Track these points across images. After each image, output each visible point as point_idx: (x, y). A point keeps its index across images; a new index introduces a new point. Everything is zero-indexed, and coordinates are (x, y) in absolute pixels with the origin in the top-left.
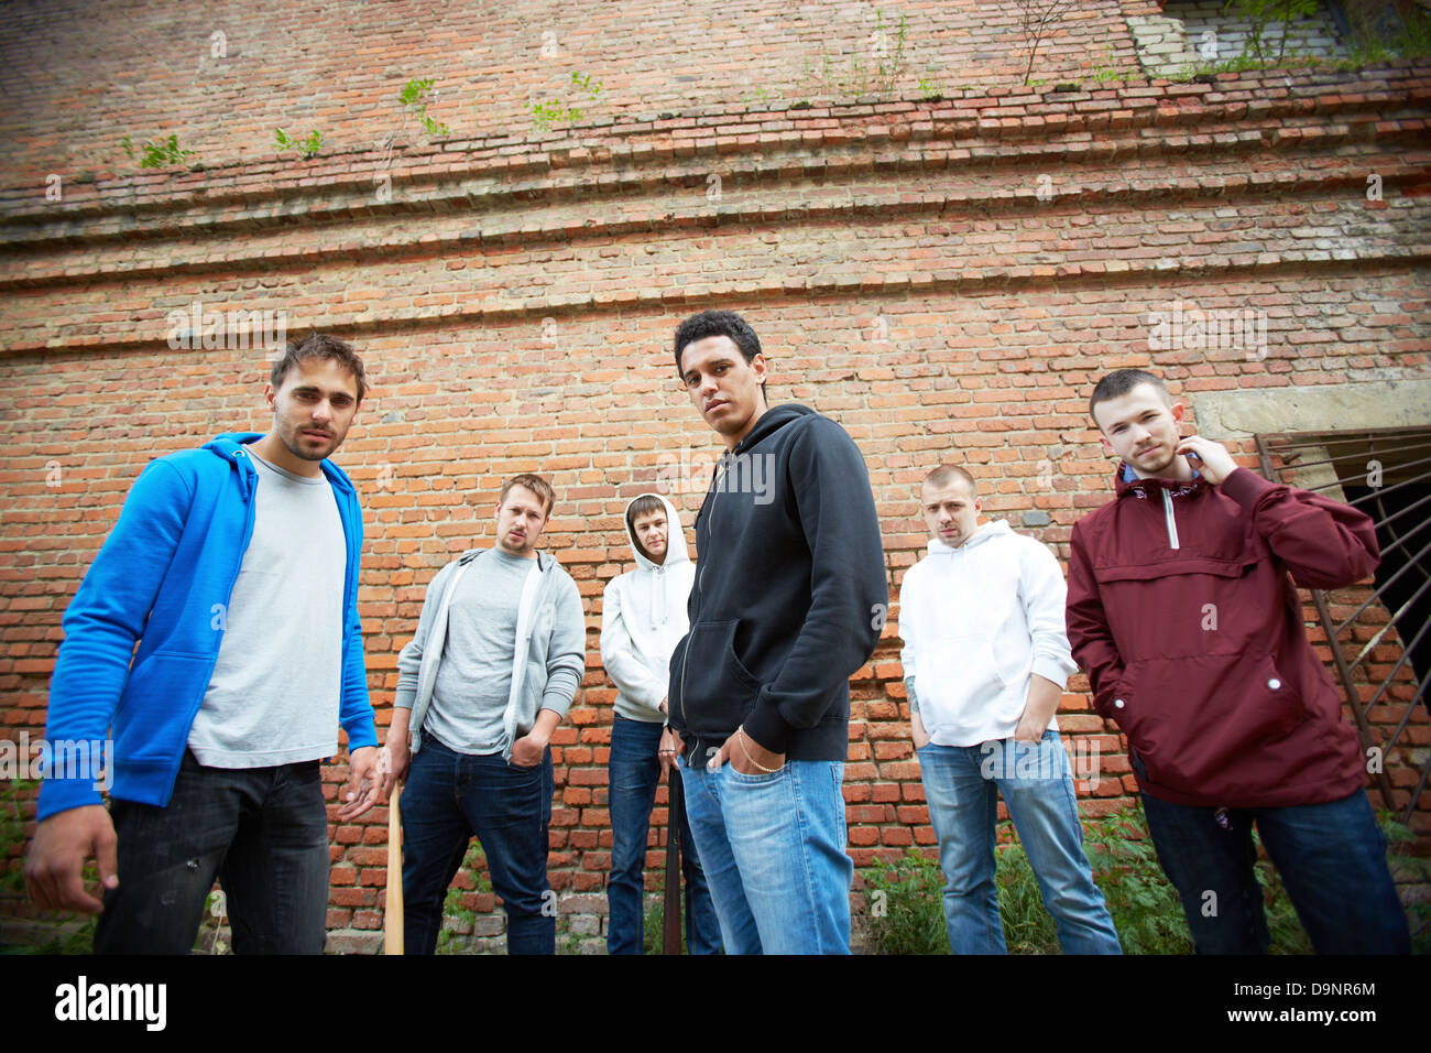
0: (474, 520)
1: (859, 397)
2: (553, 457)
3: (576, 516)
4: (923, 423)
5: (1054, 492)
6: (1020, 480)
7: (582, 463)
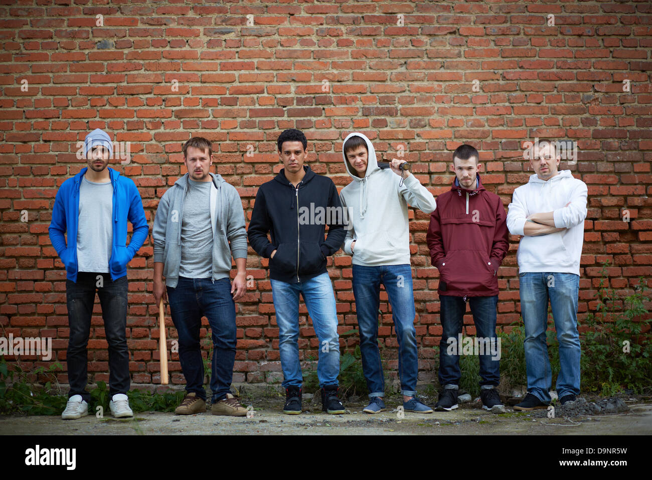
0: (181, 130)
1: (459, 48)
2: (236, 84)
3: (256, 130)
4: (501, 72)
5: (581, 126)
6: (560, 117)
7: (259, 90)
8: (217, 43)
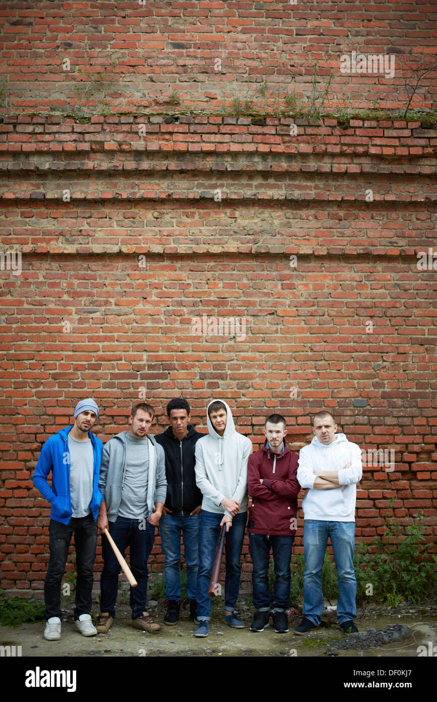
0: (56, 389)
1: (276, 326)
2: (100, 353)
3: (115, 390)
4: (309, 345)
5: (372, 389)
6: (356, 381)
7: (118, 358)
8: (85, 320)
